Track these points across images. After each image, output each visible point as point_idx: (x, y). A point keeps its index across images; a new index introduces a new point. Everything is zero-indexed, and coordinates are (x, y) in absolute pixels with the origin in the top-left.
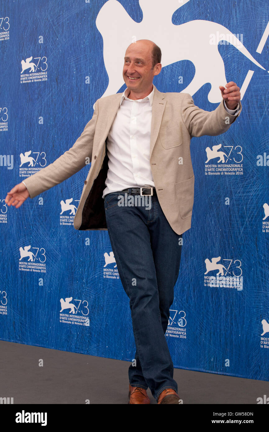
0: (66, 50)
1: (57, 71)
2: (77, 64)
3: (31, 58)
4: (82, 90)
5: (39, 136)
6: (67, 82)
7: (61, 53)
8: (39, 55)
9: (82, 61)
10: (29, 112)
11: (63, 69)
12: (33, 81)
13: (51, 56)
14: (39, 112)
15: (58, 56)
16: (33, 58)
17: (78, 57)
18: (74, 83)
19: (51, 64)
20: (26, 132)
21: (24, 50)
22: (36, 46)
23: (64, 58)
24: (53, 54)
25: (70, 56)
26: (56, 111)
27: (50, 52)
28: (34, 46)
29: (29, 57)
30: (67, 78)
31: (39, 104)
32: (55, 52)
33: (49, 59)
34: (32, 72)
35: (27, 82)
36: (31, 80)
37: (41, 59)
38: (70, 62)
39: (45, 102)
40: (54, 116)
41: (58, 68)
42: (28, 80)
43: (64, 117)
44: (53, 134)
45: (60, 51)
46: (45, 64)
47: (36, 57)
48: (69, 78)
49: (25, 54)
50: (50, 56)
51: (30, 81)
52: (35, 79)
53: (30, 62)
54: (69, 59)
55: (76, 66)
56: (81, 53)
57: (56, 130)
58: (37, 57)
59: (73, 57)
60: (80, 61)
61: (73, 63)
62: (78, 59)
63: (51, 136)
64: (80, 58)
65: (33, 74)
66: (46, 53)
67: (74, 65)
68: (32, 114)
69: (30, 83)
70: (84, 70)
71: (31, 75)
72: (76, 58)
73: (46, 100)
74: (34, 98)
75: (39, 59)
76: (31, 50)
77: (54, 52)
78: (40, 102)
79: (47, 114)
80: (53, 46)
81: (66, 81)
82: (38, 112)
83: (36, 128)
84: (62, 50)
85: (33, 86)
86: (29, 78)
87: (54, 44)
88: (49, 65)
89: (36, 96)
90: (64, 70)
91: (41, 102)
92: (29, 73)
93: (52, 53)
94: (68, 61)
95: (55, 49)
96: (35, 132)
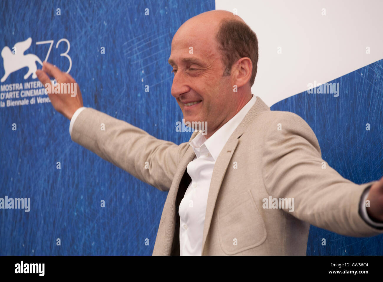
0: (119, 22)
1: (97, 74)
2: (148, 57)
3: (28, 43)
4: (161, 124)
5: (49, 243)
6: (123, 103)
7: (107, 31)
8: (49, 34)
9: (161, 51)
10: (23, 182)
11: (113, 72)
12: (33, 101)
13: (81, 38)
14: (51, 182)
15: (100, 37)
16: (33, 43)
17: (150, 39)
18: (140, 106)
19: (81, 58)
20: (15, 233)
21: (7, 21)
22: (42, 12)
23: (114, 42)
24: (85, 33)
25: (131, 38)
26: (95, 179)
27: (77, 26)
28: (35, 11)
29: (23, 39)
30: (122, 94)
31: (51, 161)
32: (91, 27)
33: (76, 44)
34: (30, 79)
35: (18, 103)
36: (29, 98)
37: (55, 44)
38: (129, 52)
39: (65, 155)
40: (90, 190)
41: (99, 67)
42: (21, 99)
43: (115, 194)
44: (85, 240)
45: (103, 25)
46: (65, 57)
47: (41, 40)
48: (128, 95)
49: (11, 32)
50: (78, 38)
51: (25, 102)
52: (39, 96)
53: (25, 53)
54: (129, 45)
55: (146, 62)
56: (158, 31)
57: (94, 227)
58: (45, 40)
59: (139, 40)
60: (157, 49)
61: (137, 57)
62: (150, 45)
63: (82, 243)
64: (156, 42)
65: (35, 83)
66: (67, 28)
67: (141, 61)
68: (30, 187)
69: (25, 106)
70: (167, 74)
71: (27, 85)
72: (144, 44)
73: (67, 150)
74: (36, 145)
75: (50, 44)
76: (27, 20)
77: (89, 28)
78: (53, 154)
79: (71, 187)
80: (85, 13)
81: (120, 101)
82: (48, 182)
83: (42, 222)
84: (108, 22)
85: (33, 114)
86: (23, 94)
87: (87, 6)
88: (76, 60)
89: (42, 141)
90: (115, 73)
91: (56, 154)
92: (23, 81)
93: (84, 30)
94: (125, 51)
95: (90, 18)
96: (39, 234)
